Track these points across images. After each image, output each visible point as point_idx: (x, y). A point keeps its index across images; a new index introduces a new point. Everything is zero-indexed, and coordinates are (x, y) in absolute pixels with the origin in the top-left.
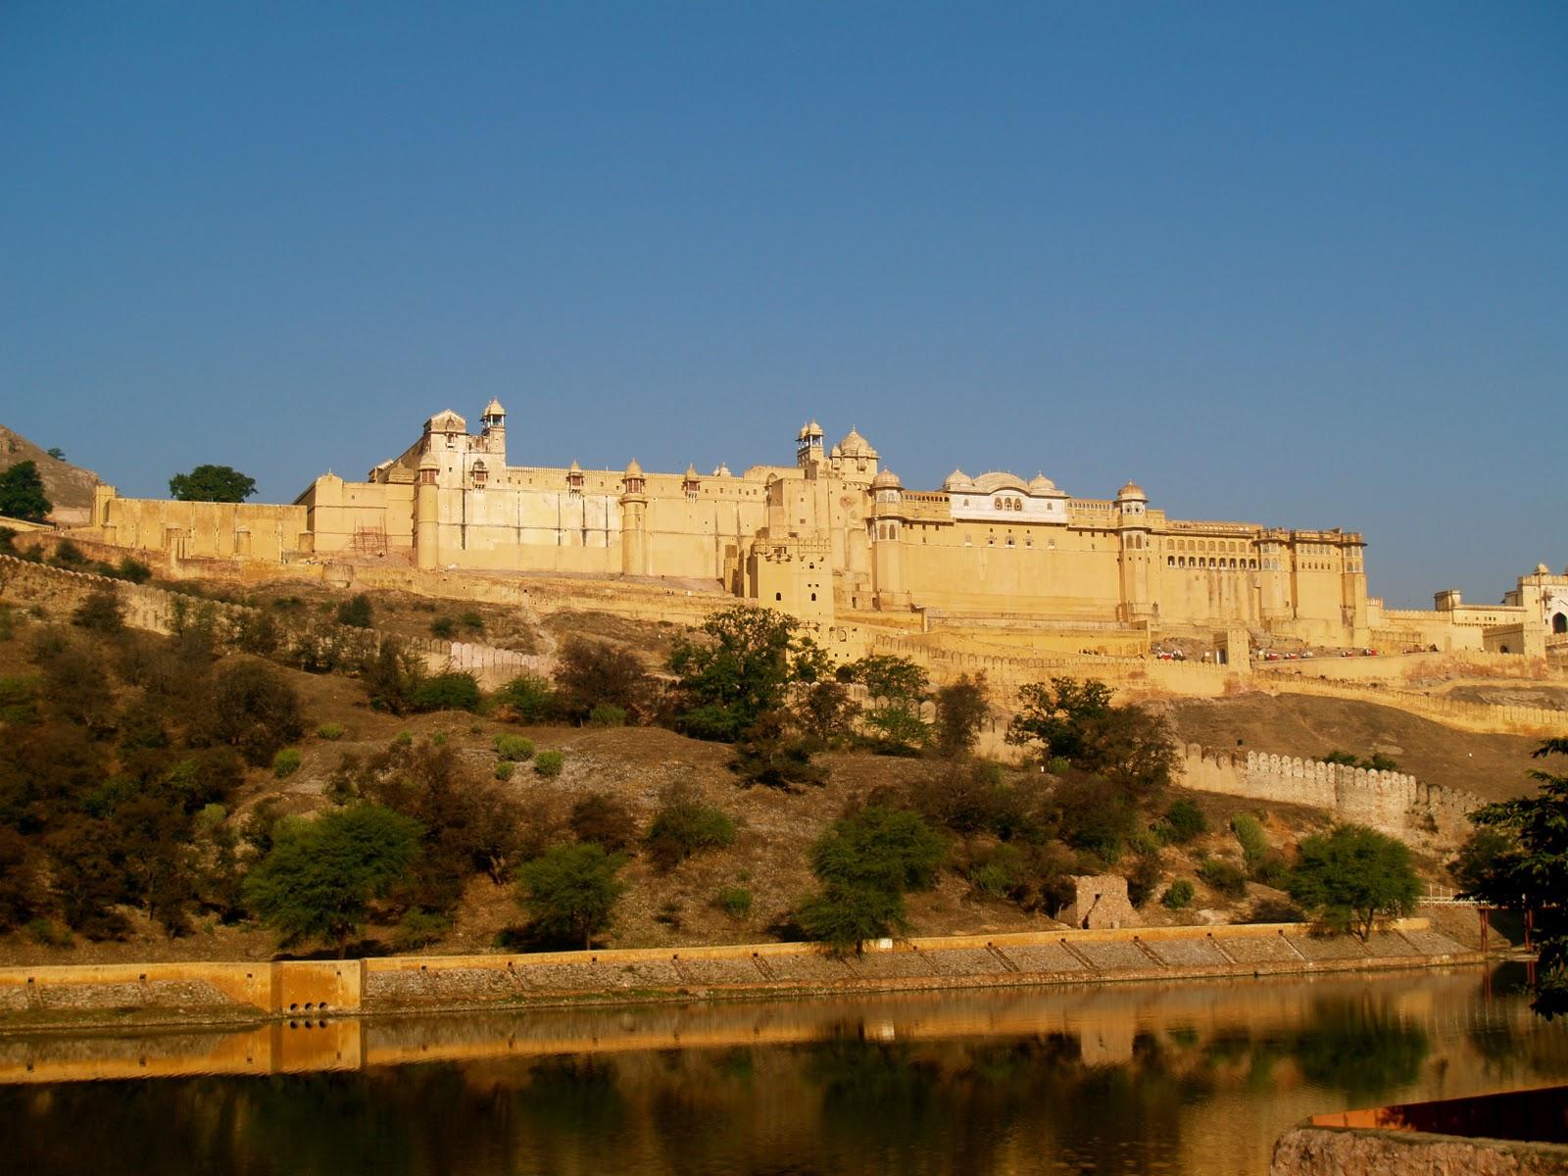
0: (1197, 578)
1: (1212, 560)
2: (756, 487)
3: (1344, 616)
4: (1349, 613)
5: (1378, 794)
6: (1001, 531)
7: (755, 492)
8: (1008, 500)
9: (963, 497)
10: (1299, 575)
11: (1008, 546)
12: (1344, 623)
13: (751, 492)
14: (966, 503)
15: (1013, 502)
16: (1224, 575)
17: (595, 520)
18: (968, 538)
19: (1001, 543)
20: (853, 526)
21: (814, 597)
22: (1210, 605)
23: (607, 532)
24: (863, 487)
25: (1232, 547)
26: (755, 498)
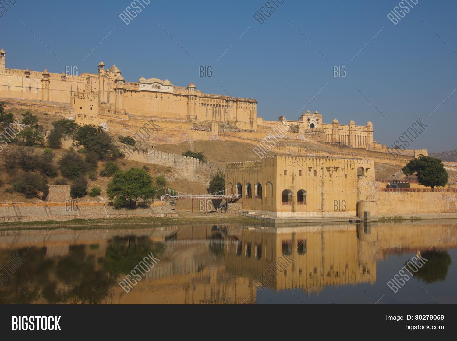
0: (209, 109)
1: (214, 105)
2: (84, 78)
3: (250, 121)
4: (252, 120)
5: (186, 163)
6: (154, 95)
7: (83, 80)
8: (156, 86)
9: (143, 85)
10: (238, 110)
11: (156, 98)
12: (250, 123)
13: (82, 80)
14: (144, 86)
15: (158, 86)
16: (217, 109)
17: (34, 85)
18: (144, 96)
19: (154, 97)
20: (110, 91)
21: (91, 109)
22: (213, 117)
23: (37, 89)
24: (114, 80)
25: (220, 102)
26: (83, 82)
